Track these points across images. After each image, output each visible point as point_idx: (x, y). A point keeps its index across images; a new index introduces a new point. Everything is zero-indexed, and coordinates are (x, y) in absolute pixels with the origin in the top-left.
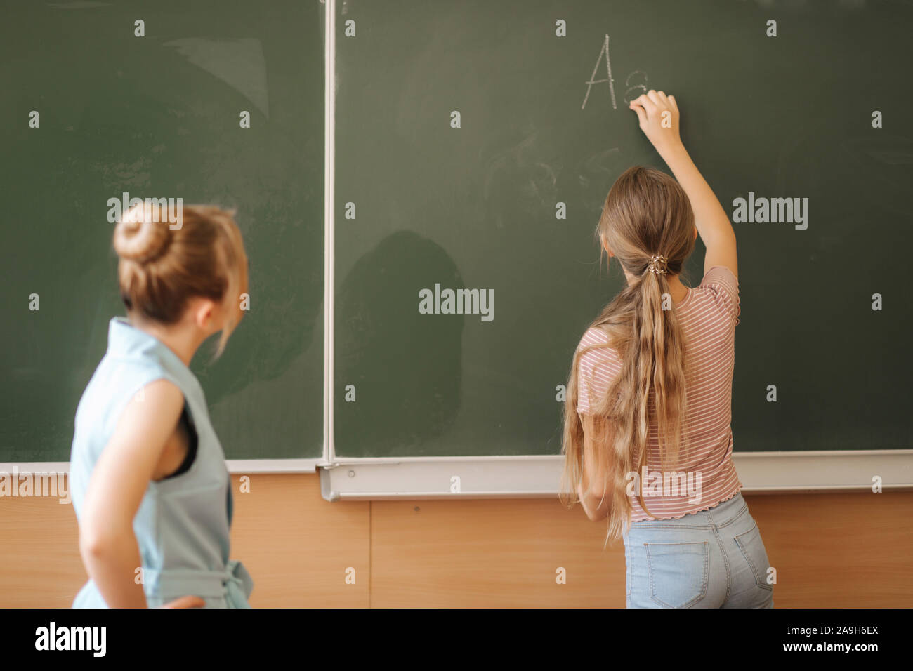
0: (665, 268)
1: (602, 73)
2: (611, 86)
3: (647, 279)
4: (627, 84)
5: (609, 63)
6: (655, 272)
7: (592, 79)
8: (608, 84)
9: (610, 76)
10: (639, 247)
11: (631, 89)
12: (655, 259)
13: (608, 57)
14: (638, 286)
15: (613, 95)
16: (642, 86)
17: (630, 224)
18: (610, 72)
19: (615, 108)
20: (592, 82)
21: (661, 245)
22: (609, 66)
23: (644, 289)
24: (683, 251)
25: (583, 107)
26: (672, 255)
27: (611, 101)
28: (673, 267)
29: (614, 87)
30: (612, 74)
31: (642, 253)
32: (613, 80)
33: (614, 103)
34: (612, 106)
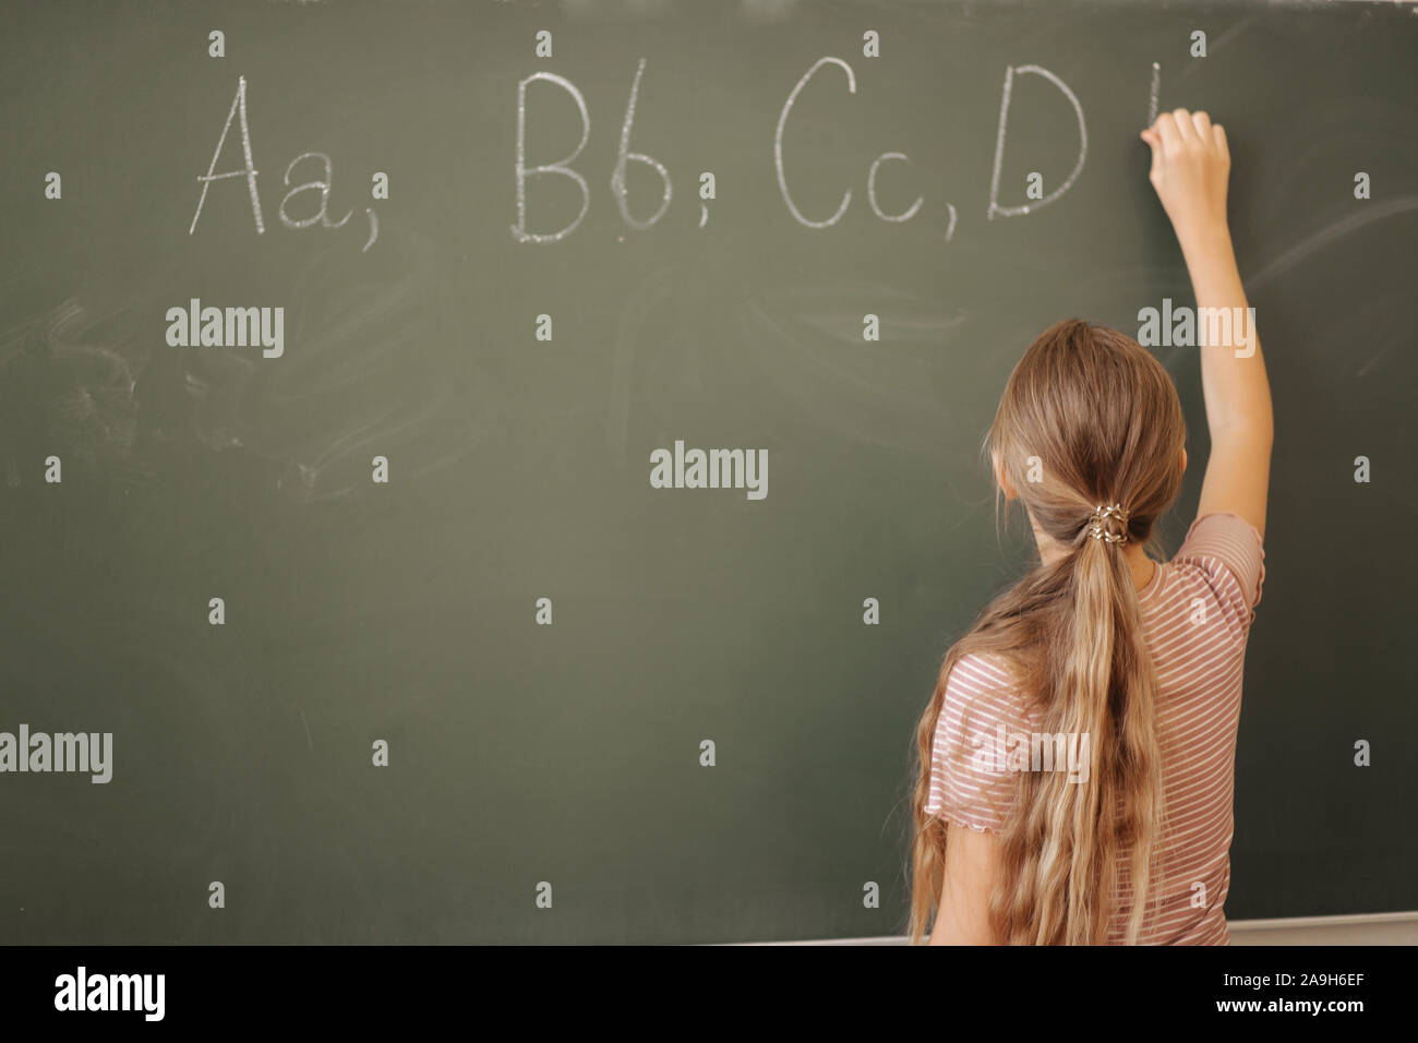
0: (1124, 530)
1: (233, 159)
2: (252, 185)
3: (1087, 554)
4: (287, 182)
5: (246, 137)
6: (1103, 538)
7: (210, 174)
8: (244, 180)
9: (250, 164)
10: (1074, 485)
11: (295, 191)
12: (1105, 511)
13: (244, 124)
14: (1068, 564)
15: (256, 204)
16: (320, 185)
17: (1059, 440)
18: (248, 156)
19: (261, 230)
20: (210, 177)
21: (1117, 485)
22: (246, 143)
23: (1079, 572)
24: (1157, 499)
25: (192, 231)
26: (1136, 506)
27: (253, 217)
28: (1137, 529)
29: (258, 185)
30: (253, 158)
31: (1076, 498)
32: (255, 173)
33: (260, 223)
34: (255, 226)
